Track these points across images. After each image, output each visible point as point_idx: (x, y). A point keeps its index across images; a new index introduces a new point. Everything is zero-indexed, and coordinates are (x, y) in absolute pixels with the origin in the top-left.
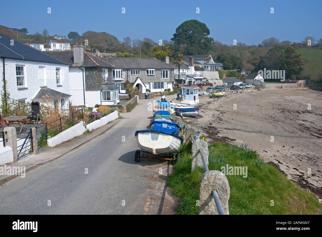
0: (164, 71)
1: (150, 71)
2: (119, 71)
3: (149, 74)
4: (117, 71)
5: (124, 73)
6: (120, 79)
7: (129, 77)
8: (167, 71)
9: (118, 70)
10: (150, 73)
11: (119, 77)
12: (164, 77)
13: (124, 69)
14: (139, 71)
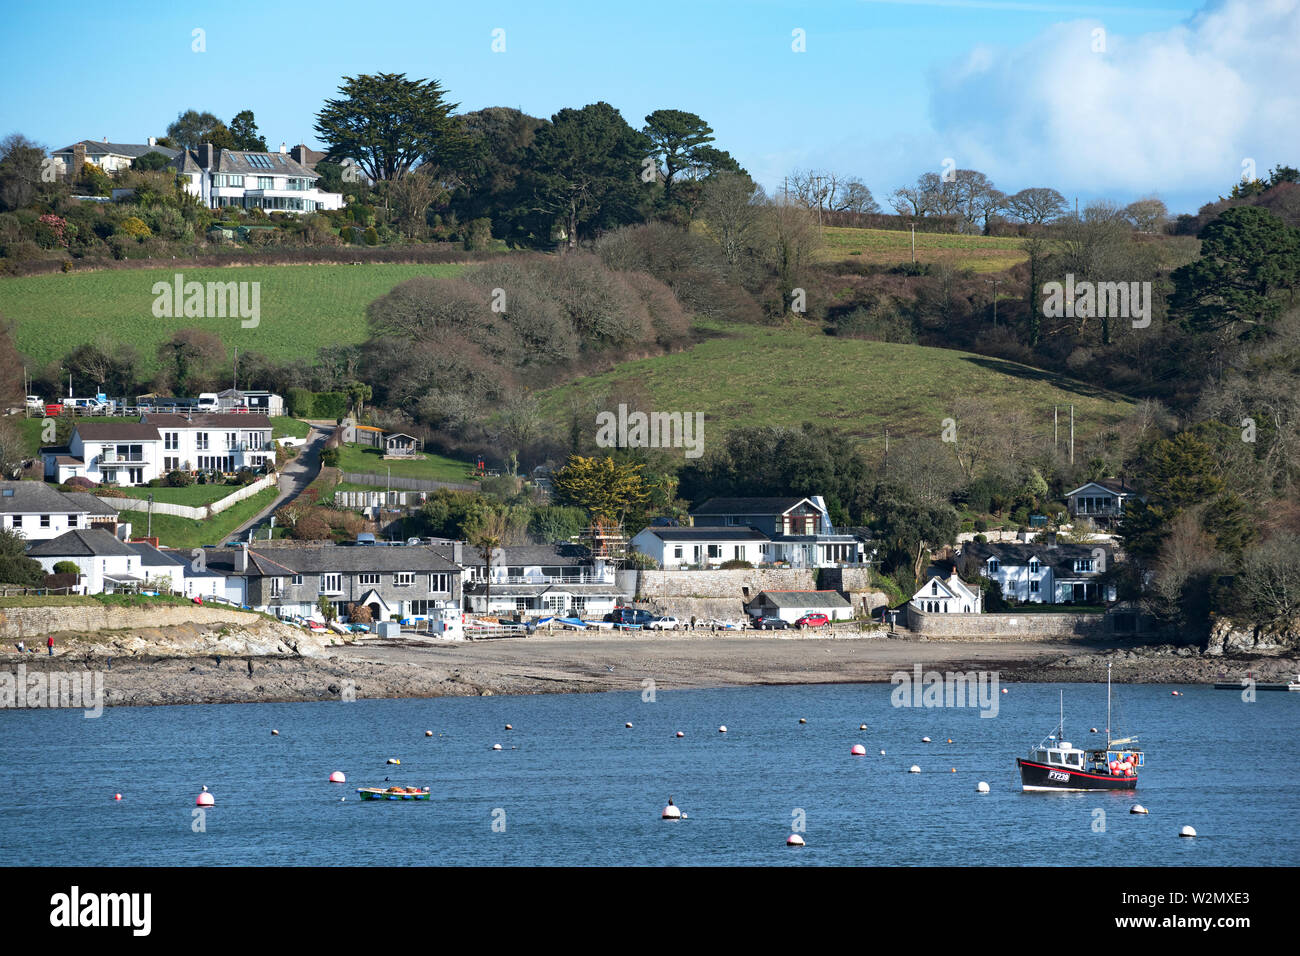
0: (435, 577)
1: (402, 576)
2: (334, 577)
3: (399, 583)
4: (328, 577)
5: (345, 581)
6: (336, 592)
7: (356, 588)
8: (443, 577)
9: (331, 575)
10: (402, 581)
11: (334, 588)
12: (435, 589)
13: (345, 573)
14: (378, 577)
